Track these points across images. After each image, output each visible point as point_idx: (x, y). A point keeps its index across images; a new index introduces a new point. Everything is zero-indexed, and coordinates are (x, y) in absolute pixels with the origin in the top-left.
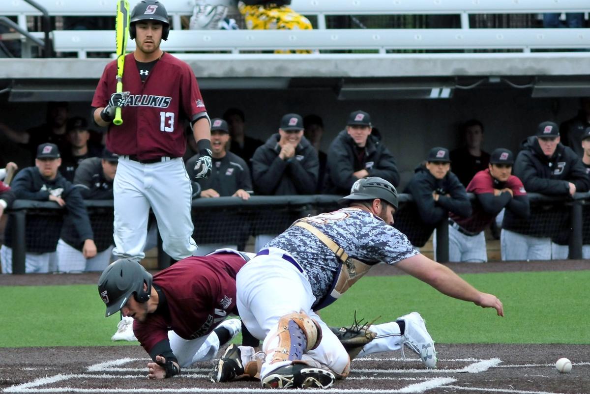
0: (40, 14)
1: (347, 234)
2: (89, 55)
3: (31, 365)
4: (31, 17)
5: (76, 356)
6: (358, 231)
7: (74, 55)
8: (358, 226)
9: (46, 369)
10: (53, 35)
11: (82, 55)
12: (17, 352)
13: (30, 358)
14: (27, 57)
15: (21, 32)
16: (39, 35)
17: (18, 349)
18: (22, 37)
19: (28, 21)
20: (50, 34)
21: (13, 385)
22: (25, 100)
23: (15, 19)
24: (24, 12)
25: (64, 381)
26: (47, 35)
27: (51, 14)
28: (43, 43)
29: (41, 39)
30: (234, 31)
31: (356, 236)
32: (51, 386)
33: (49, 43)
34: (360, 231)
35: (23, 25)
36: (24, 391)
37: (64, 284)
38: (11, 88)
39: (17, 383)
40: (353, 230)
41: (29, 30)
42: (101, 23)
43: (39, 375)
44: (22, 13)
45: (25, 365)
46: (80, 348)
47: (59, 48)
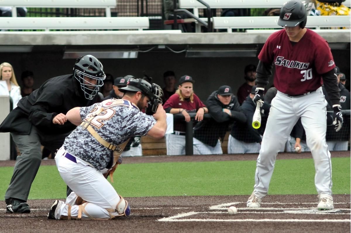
0: (206, 7)
1: (114, 130)
2: (234, 30)
3: (178, 206)
4: (202, 9)
5: (205, 201)
6: (120, 126)
7: (225, 30)
8: (119, 122)
9: (191, 208)
10: (213, 19)
11: (230, 31)
12: (173, 199)
13: (179, 202)
14: (198, 32)
15: (195, 18)
16: (204, 20)
17: (174, 197)
18: (196, 21)
19: (199, 12)
20: (211, 19)
21: (164, 217)
22: (194, 56)
23: (191, 10)
24: (197, 6)
25: (195, 215)
26: (209, 20)
27: (211, 7)
28: (207, 24)
29: (206, 22)
30: (318, 16)
31: (120, 130)
32: (185, 218)
33: (211, 24)
34: (121, 125)
35: (196, 14)
36: (170, 221)
37: (214, 160)
38: (187, 49)
39: (167, 217)
40: (117, 126)
41: (200, 16)
42: (242, 13)
43: (180, 212)
44: (196, 7)
45: (174, 206)
46: (209, 197)
47: (216, 27)
